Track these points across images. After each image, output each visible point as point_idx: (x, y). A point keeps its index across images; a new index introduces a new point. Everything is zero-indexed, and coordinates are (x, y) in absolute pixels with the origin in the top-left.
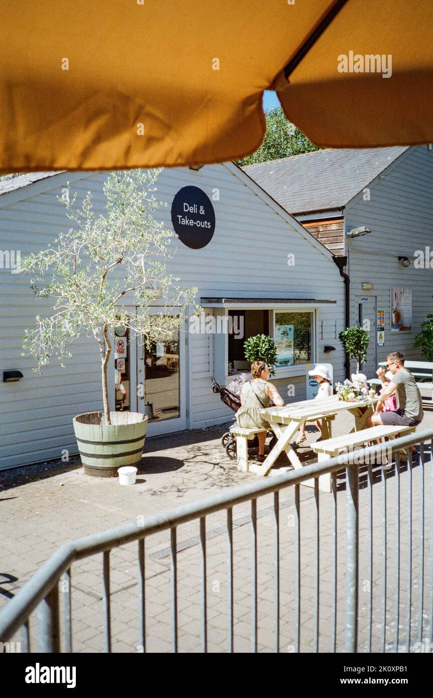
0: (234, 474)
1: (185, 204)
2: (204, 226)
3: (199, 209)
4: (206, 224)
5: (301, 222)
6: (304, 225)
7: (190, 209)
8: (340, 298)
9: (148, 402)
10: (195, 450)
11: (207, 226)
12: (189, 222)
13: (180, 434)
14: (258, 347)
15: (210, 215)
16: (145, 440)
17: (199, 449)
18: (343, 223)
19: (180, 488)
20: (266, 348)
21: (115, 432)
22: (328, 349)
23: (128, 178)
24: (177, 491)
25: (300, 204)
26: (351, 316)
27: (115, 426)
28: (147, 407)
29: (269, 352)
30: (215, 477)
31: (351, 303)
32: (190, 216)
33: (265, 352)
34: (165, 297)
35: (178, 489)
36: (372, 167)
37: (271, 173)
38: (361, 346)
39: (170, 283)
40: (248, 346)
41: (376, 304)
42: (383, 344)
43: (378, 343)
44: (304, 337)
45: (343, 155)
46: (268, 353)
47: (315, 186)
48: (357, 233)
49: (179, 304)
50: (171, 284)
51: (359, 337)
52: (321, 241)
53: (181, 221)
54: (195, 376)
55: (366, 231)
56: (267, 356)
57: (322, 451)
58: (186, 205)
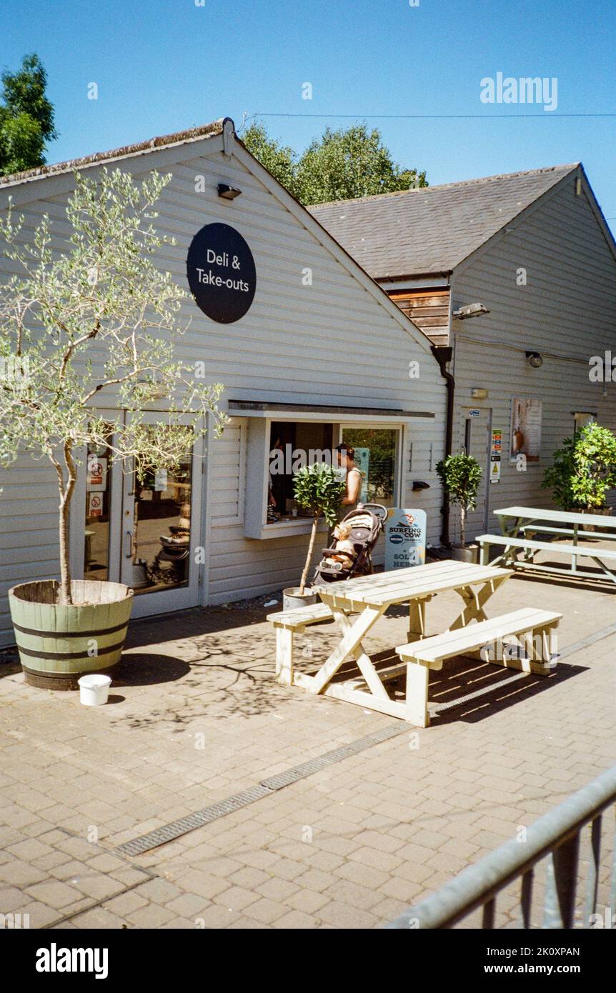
0: (270, 690)
1: (209, 251)
2: (238, 288)
3: (231, 261)
4: (241, 285)
5: (387, 291)
6: (391, 297)
7: (217, 260)
8: (439, 409)
9: (140, 560)
10: (209, 644)
11: (243, 287)
12: (214, 280)
13: (188, 613)
14: (315, 482)
15: (248, 273)
16: (128, 628)
17: (216, 643)
18: (449, 296)
19: (181, 714)
20: (328, 483)
21: (77, 617)
22: (418, 486)
23: (110, 194)
24: (174, 721)
25: (385, 265)
26: (454, 437)
27: (76, 608)
28: (136, 567)
29: (332, 490)
30: (238, 695)
31: (456, 418)
32: (218, 271)
33: (326, 490)
34: (170, 396)
35: (177, 716)
36: (494, 215)
37: (341, 217)
38: (469, 485)
39: (179, 375)
40: (300, 480)
41: (491, 420)
42: (497, 481)
43: (491, 478)
44: (384, 466)
45: (450, 197)
46: (330, 493)
47: (407, 239)
48: (469, 312)
49: (191, 410)
50: (180, 377)
51: (466, 471)
52: (415, 321)
53: (202, 277)
54: (216, 522)
55: (482, 311)
56: (329, 496)
57: (413, 660)
58: (210, 253)
